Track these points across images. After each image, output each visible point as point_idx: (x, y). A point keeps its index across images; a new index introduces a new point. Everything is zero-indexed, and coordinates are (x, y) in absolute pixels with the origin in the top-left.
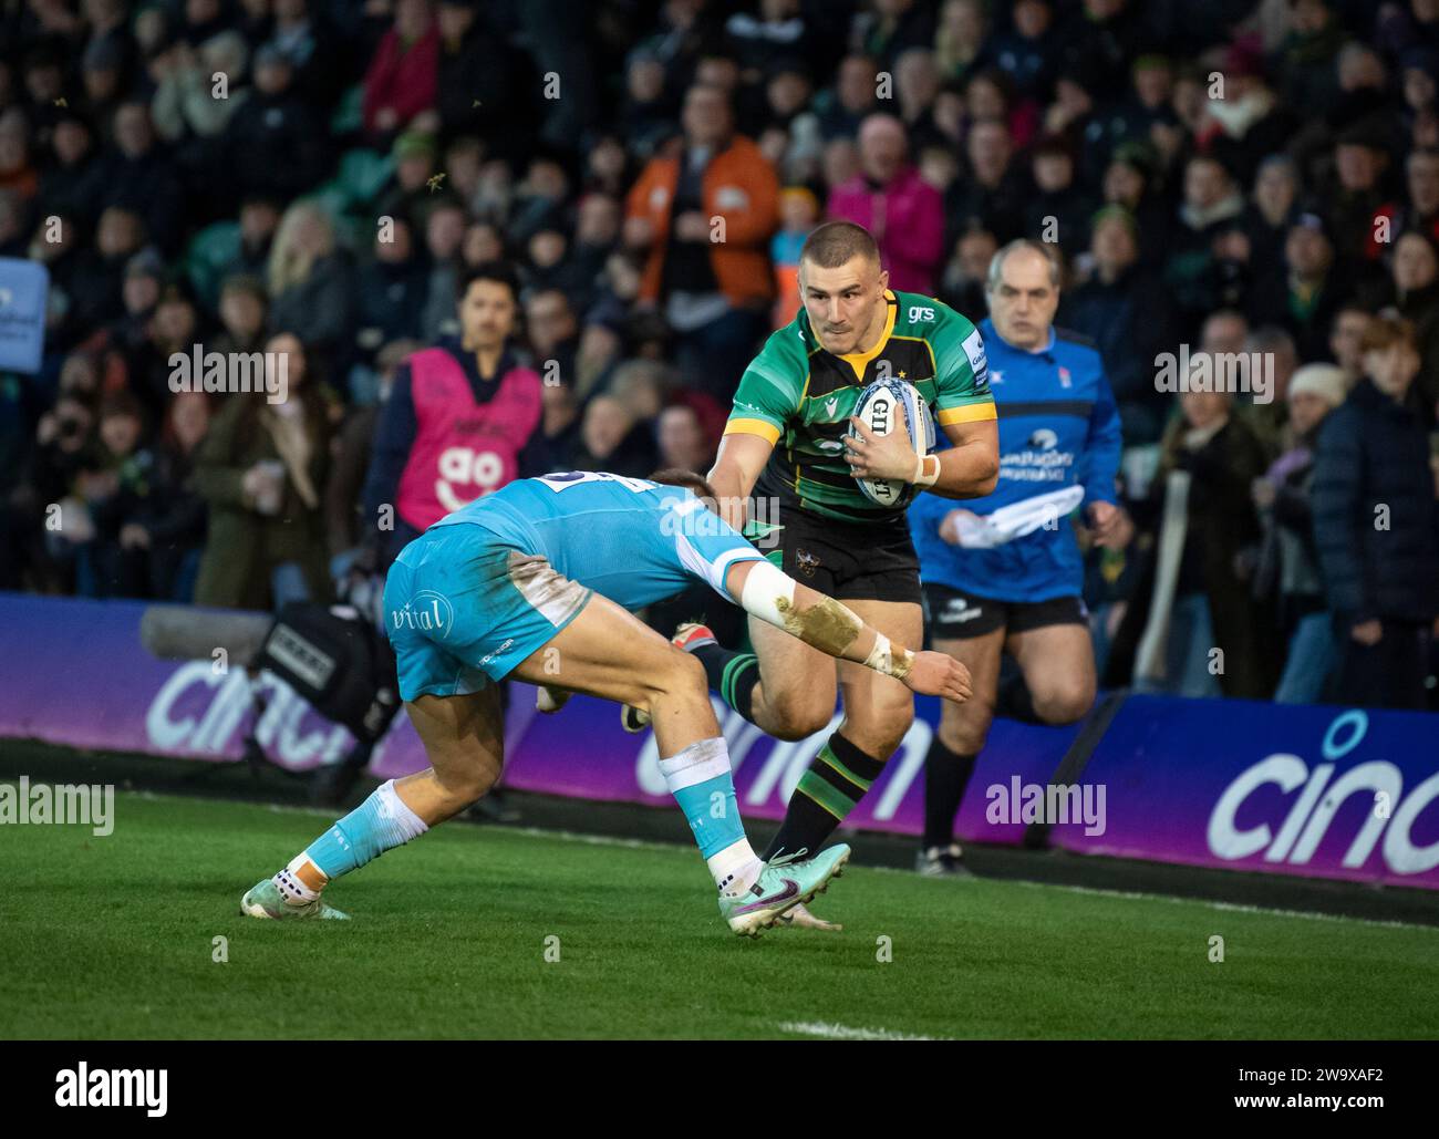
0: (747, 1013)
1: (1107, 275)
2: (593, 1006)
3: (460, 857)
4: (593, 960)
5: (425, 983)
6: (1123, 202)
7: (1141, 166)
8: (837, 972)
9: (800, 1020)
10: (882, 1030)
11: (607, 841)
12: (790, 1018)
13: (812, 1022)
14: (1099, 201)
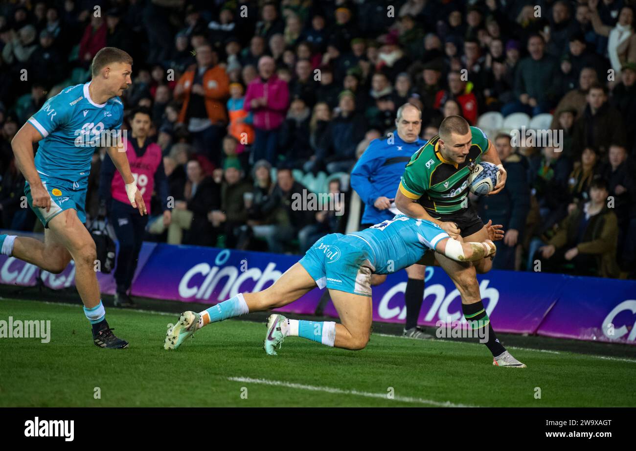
0: (216, 374)
1: (345, 115)
2: (161, 372)
3: (114, 320)
4: (161, 356)
5: (101, 365)
6: (350, 89)
7: (357, 76)
8: (248, 359)
9: (235, 376)
10: (264, 379)
11: (167, 314)
12: (231, 375)
13: (239, 377)
14: (342, 88)
